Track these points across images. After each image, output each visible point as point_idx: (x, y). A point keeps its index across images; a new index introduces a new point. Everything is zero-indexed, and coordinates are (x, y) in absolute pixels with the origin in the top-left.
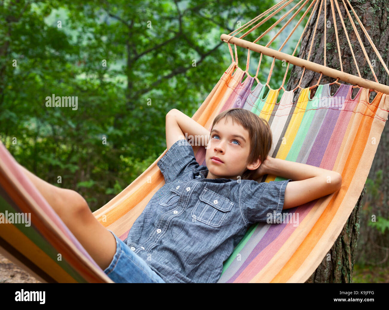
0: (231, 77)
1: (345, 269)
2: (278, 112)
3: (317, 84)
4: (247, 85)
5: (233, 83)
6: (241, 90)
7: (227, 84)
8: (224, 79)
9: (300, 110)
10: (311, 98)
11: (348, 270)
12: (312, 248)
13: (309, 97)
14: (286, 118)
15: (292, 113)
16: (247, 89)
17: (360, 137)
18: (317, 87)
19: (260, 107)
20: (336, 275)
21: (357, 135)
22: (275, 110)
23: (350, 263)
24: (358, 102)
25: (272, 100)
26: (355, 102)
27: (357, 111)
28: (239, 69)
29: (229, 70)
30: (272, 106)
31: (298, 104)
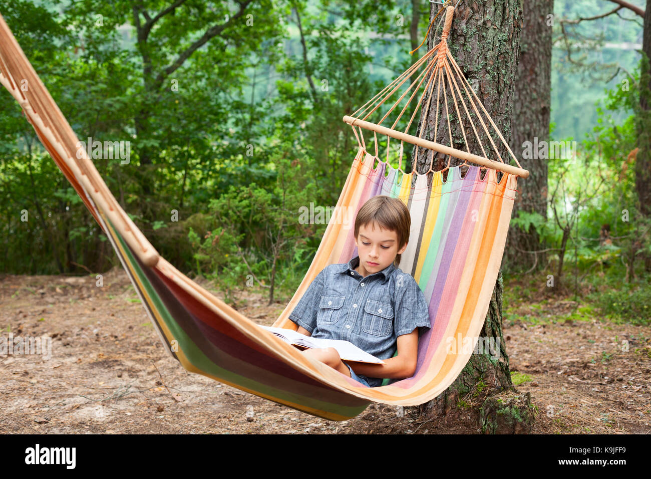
0: (361, 163)
1: (495, 324)
2: (415, 197)
3: (448, 167)
4: (380, 171)
5: (366, 170)
6: (375, 178)
7: (359, 171)
8: (356, 166)
9: (436, 195)
10: (445, 181)
11: (498, 324)
12: (468, 329)
13: (442, 180)
14: (424, 202)
15: (428, 197)
16: (381, 176)
17: (492, 217)
18: (448, 170)
19: (396, 193)
20: (487, 332)
21: (490, 214)
22: (411, 194)
23: (499, 317)
24: (487, 183)
25: (407, 185)
26: (484, 183)
27: (487, 191)
28: (368, 155)
29: (358, 156)
30: (408, 190)
31: (433, 189)
